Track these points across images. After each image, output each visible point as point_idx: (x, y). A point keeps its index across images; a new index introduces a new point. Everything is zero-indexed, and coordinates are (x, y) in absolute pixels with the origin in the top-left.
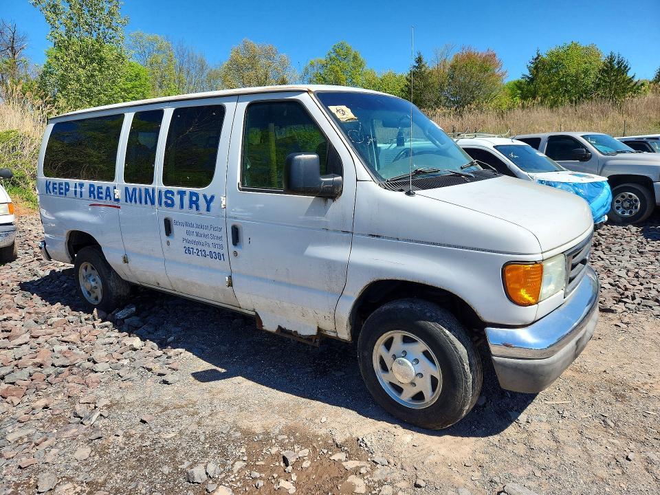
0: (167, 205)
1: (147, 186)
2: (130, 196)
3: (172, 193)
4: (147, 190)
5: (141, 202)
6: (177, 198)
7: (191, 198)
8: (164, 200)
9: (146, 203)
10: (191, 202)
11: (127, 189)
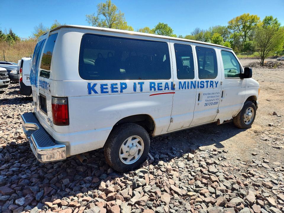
0: (201, 87)
1: (192, 80)
2: (181, 86)
3: (203, 82)
4: (192, 82)
5: (188, 88)
6: (205, 84)
7: (211, 83)
8: (200, 85)
9: (191, 88)
10: (211, 85)
11: (180, 83)
